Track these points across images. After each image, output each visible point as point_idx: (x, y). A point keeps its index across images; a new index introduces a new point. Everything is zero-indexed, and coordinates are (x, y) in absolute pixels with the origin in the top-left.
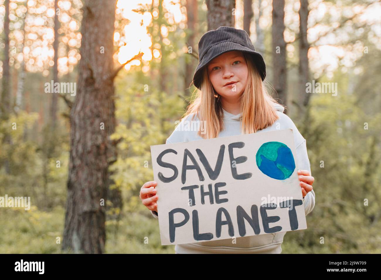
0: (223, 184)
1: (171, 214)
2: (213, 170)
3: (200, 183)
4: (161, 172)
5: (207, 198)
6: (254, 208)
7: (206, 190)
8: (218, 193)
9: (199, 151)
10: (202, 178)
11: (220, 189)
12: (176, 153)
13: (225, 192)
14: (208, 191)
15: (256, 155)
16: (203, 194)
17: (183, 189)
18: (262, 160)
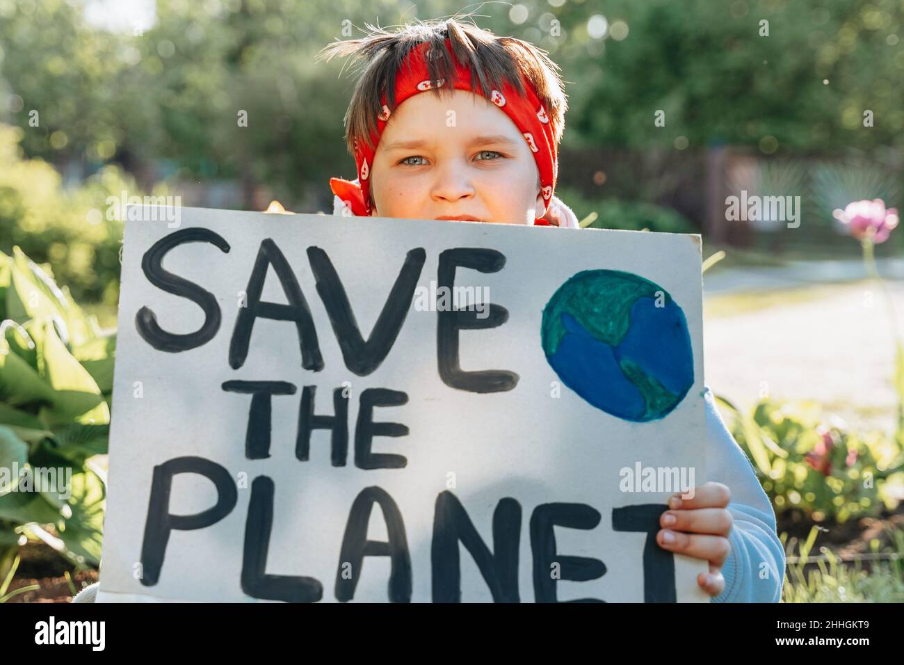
0: (398, 398)
1: (163, 475)
2: (366, 335)
3: (301, 378)
4: (149, 307)
5: (321, 440)
6: (507, 511)
7: (324, 406)
8: (368, 429)
9: (318, 257)
10: (312, 359)
11: (381, 414)
12: (224, 247)
13: (397, 430)
14: (331, 412)
15: (543, 307)
16: (308, 421)
17: (228, 386)
18: (563, 332)
